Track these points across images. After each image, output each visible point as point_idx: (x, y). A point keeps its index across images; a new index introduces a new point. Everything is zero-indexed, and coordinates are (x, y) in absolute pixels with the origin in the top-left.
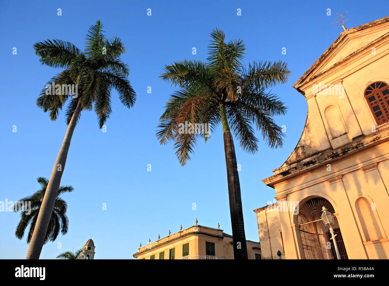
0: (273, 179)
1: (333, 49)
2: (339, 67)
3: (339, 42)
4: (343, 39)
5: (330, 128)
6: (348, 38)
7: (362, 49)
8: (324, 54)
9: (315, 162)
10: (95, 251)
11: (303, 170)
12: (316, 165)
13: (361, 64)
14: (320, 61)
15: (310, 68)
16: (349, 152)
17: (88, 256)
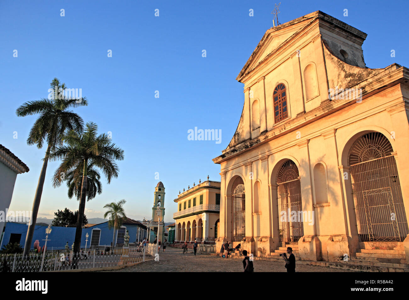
0: (217, 159)
1: (261, 46)
2: (263, 65)
3: (264, 40)
4: (267, 37)
5: (253, 121)
6: (272, 36)
7: (274, 51)
8: (255, 51)
9: (237, 150)
10: (165, 192)
11: (232, 155)
12: (238, 152)
13: (275, 64)
14: (253, 57)
15: (246, 64)
16: (253, 145)
17: (160, 195)
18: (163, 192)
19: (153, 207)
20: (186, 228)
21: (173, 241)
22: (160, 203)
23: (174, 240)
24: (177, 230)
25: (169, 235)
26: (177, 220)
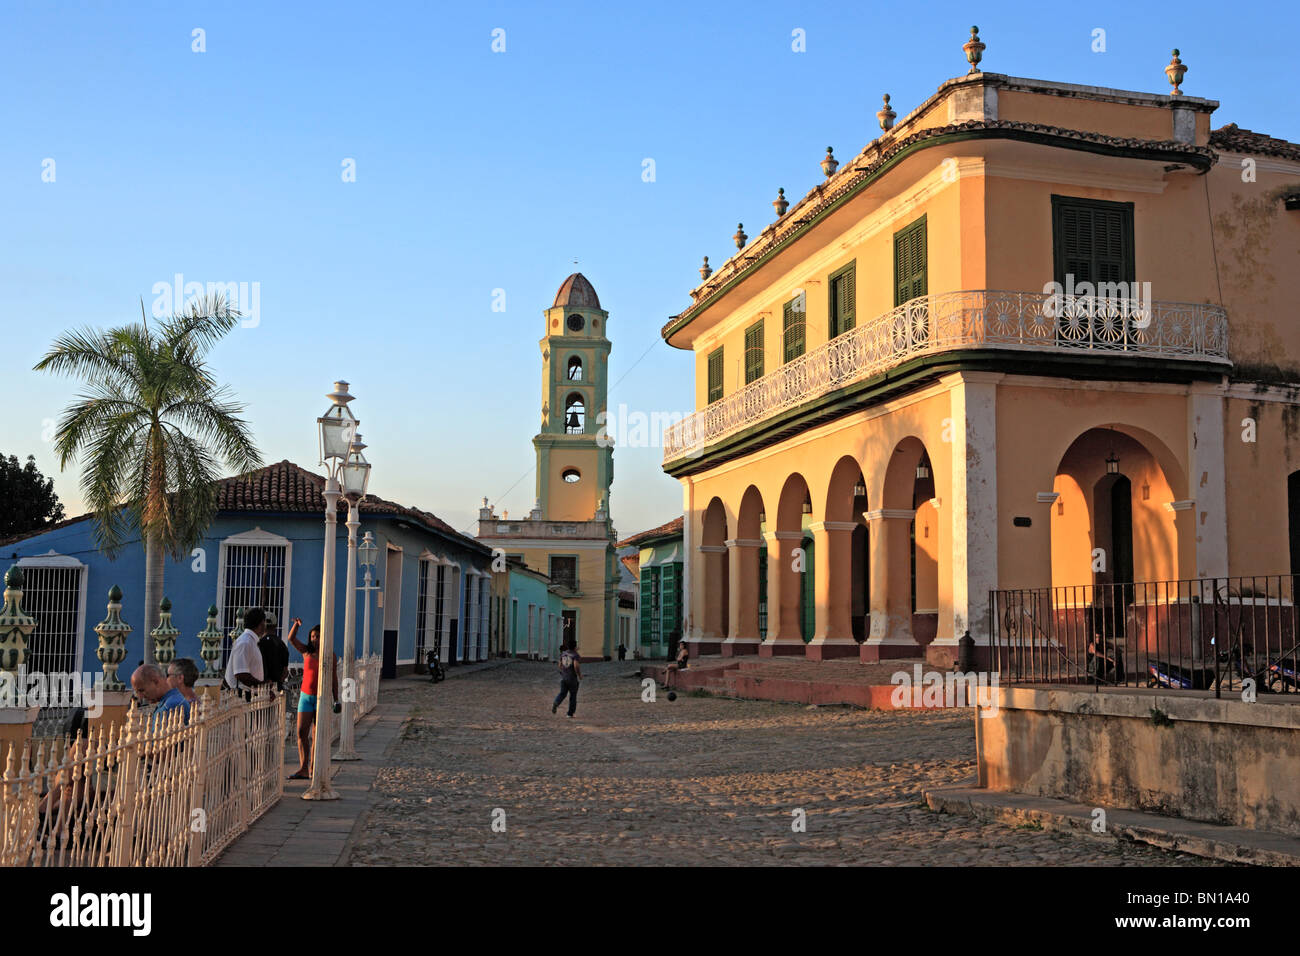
17: (575, 361)
18: (596, 338)
19: (538, 431)
20: (769, 531)
21: (674, 639)
22: (578, 408)
23: (678, 634)
24: (700, 559)
25: (645, 601)
26: (696, 478)
